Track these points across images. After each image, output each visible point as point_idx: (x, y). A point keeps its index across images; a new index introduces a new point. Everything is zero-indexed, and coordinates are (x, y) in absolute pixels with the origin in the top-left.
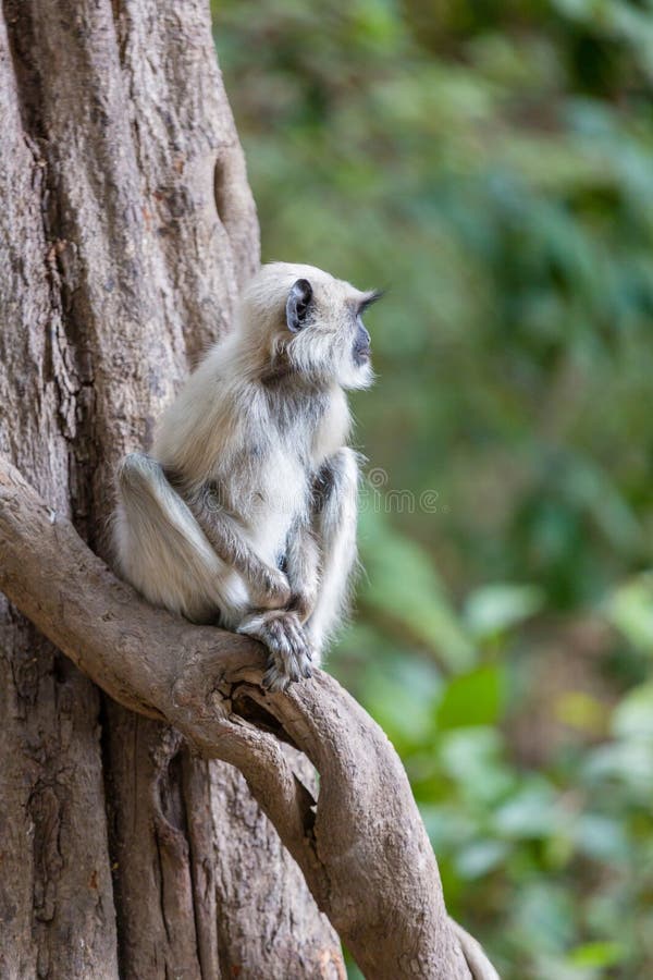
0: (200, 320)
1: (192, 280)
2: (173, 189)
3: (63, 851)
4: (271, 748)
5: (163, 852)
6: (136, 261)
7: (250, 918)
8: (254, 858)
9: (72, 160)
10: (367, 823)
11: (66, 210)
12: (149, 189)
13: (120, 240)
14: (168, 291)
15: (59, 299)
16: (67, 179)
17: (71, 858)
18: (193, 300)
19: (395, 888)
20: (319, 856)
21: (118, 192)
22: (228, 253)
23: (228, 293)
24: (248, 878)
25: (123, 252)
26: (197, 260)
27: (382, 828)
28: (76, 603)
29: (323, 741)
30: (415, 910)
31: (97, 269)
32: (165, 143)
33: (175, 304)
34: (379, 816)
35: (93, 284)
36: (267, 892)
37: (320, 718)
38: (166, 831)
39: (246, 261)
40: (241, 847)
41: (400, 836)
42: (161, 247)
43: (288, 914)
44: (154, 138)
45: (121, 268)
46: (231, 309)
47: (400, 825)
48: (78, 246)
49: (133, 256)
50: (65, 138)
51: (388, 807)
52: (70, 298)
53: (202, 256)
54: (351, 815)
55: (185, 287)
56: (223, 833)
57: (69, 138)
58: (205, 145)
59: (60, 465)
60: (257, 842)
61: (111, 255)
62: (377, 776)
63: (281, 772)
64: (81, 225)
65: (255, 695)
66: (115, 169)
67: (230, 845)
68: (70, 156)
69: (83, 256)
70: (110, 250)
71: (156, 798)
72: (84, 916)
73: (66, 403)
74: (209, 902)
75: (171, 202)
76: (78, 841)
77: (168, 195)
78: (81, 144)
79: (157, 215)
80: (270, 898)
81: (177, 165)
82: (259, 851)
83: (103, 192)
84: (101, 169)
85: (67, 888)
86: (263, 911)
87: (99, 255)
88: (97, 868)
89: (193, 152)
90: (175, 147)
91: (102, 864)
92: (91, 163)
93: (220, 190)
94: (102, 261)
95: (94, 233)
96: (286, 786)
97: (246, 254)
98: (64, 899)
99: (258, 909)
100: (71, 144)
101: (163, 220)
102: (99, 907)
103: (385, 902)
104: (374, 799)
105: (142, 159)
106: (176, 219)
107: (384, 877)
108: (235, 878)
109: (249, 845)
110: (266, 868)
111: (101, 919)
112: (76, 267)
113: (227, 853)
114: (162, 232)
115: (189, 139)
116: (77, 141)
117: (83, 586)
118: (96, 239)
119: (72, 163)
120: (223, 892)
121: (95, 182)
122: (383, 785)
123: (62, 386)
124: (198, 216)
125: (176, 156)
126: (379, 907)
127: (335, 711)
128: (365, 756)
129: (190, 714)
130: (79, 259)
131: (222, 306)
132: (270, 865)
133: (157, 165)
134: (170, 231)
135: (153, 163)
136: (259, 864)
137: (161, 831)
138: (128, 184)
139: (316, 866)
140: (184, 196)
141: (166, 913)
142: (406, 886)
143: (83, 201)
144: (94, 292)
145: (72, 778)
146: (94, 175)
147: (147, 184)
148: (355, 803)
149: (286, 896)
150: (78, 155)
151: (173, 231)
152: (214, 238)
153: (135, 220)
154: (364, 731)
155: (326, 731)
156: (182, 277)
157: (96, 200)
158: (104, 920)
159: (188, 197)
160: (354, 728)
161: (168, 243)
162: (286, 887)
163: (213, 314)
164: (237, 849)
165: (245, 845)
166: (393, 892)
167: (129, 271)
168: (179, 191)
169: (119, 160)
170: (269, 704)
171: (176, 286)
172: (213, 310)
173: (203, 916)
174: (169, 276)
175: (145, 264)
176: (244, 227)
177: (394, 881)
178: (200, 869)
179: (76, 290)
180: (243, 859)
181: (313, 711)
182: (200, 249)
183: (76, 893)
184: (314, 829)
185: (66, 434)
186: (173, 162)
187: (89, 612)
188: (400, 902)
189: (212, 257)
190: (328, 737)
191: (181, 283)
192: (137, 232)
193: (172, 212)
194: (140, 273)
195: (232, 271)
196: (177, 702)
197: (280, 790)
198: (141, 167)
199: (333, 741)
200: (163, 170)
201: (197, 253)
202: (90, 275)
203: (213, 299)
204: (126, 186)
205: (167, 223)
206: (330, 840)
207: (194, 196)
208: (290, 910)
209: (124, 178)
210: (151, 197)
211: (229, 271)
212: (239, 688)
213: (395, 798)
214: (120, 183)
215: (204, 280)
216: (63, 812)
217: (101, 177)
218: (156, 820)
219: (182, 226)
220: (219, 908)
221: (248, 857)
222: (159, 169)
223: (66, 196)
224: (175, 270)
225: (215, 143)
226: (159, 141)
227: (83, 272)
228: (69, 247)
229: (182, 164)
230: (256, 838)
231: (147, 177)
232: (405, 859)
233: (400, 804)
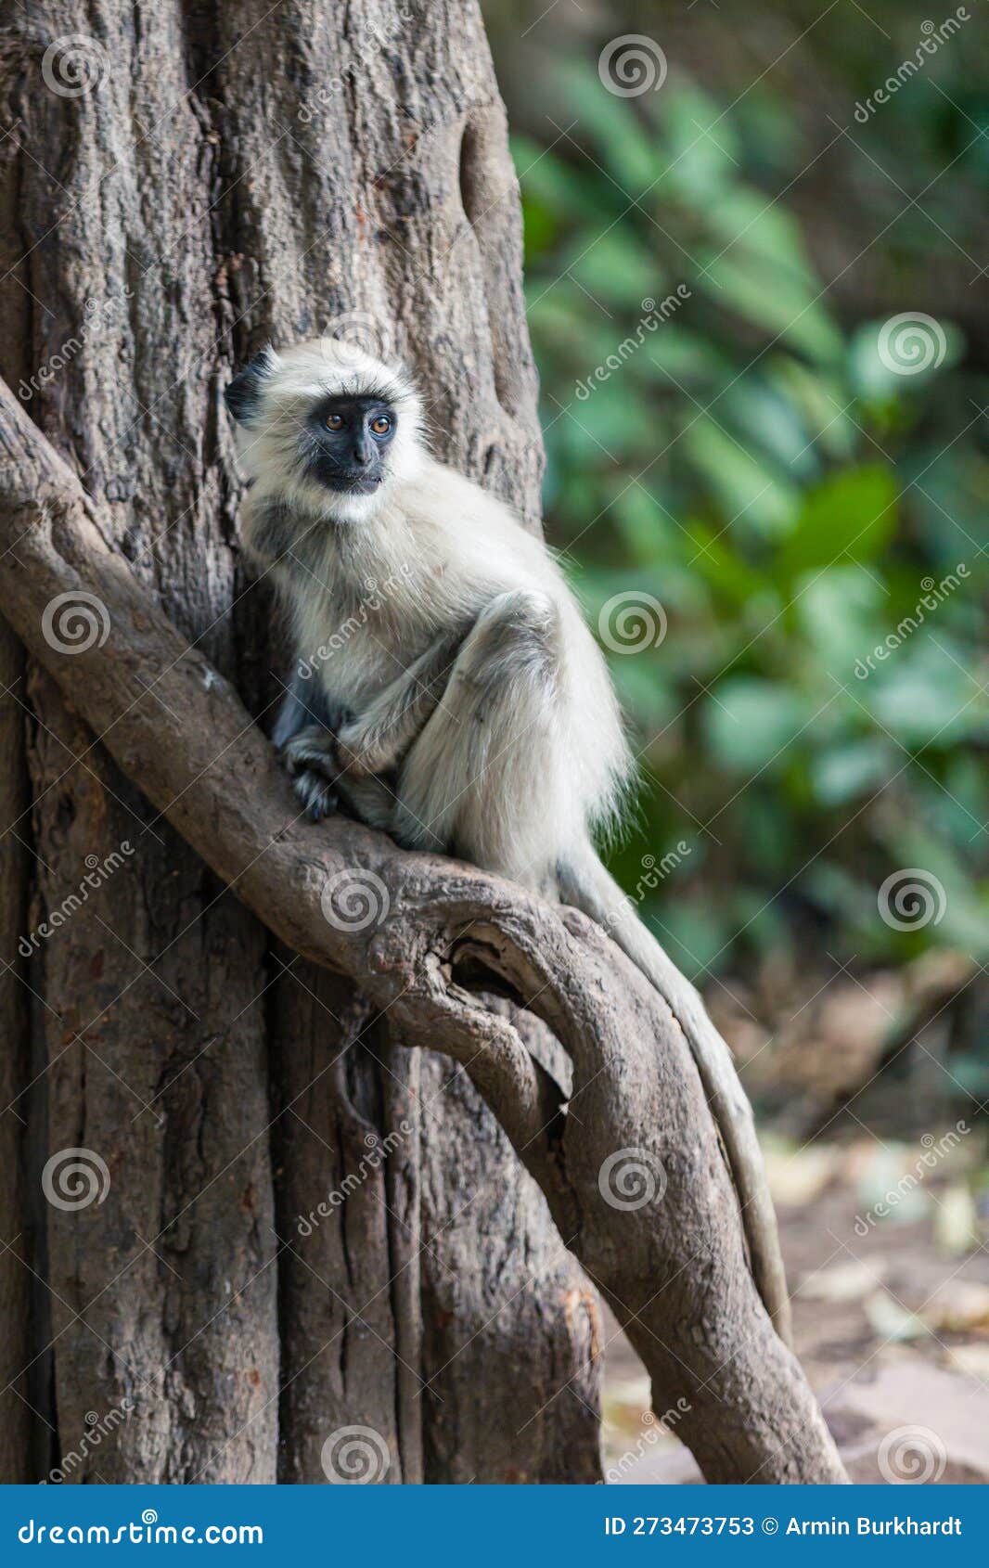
0: (432, 369)
1: (422, 308)
2: (401, 175)
3: (205, 1154)
4: (505, 1038)
5: (347, 1155)
6: (342, 289)
7: (468, 1244)
8: (476, 1157)
9: (256, 134)
10: (637, 1139)
11: (246, 209)
12: (365, 173)
13: (320, 256)
14: (388, 324)
15: (230, 341)
16: (248, 163)
17: (217, 1164)
18: (422, 338)
19: (674, 1230)
20: (568, 1176)
21: (320, 184)
22: (475, 267)
23: (473, 325)
24: (468, 1185)
25: (324, 274)
26: (431, 279)
27: (658, 1145)
28: (237, 813)
29: (579, 1026)
30: (700, 1261)
31: (286, 299)
32: (392, 104)
33: (397, 343)
34: (655, 1129)
35: (279, 321)
36: (492, 1206)
37: (577, 994)
38: (353, 1128)
39: (503, 273)
40: (459, 1141)
41: (684, 1158)
42: (380, 259)
43: (522, 1238)
44: (376, 96)
45: (320, 299)
46: (476, 352)
47: (685, 1142)
48: (260, 263)
49: (339, 280)
50: (247, 101)
51: (668, 1117)
52: (245, 339)
53: (438, 273)
54: (616, 1129)
55: (413, 319)
56: (434, 1120)
57: (253, 102)
58: (450, 108)
59: (222, 587)
60: (482, 1135)
61: (307, 278)
62: (654, 1071)
63: (517, 1068)
64: (265, 233)
65: (485, 957)
66: (317, 151)
67: (444, 1138)
68: (253, 128)
69: (267, 278)
70: (306, 271)
71: (341, 1078)
72: (232, 1248)
73: (234, 498)
74: (410, 1226)
75: (397, 194)
76: (228, 1140)
77: (393, 183)
78: (270, 111)
79: (376, 213)
80: (498, 1215)
81: (408, 140)
82: (484, 1146)
83: (299, 185)
84: (297, 150)
85: (210, 1206)
86: (487, 1233)
87: (290, 277)
88: (253, 1180)
89: (432, 120)
90: (405, 112)
91: (260, 1173)
92: (284, 140)
93: (469, 168)
94: (293, 288)
95: (283, 244)
96: (523, 1086)
97: (502, 263)
98: (205, 1222)
99: (479, 1230)
100: (256, 111)
101: (384, 220)
102: (255, 1234)
103: (659, 1248)
104: (649, 1106)
105: (357, 129)
106: (404, 219)
107: (659, 1214)
108: (449, 1184)
109: (471, 1138)
110: (494, 1172)
111: (256, 1252)
112: (256, 294)
113: (439, 1149)
114: (382, 237)
115: (426, 100)
116: (264, 107)
117: (247, 788)
118: (286, 253)
119: (256, 139)
120: (431, 1204)
121: (287, 167)
122: (662, 1085)
123: (230, 474)
124: (434, 214)
125: (408, 126)
126: (650, 1256)
127: (598, 983)
128: (638, 1044)
129: (392, 985)
130: (262, 283)
131: (464, 348)
132: (500, 1167)
133: (378, 139)
134: (393, 236)
135: (372, 136)
136: (484, 1167)
137: (346, 1125)
138: (336, 172)
139: (563, 1190)
140: (416, 186)
141: (349, 1241)
142: (689, 1227)
143: (270, 196)
144: (280, 334)
145: (222, 1049)
146: (287, 158)
147: (364, 166)
148: (621, 1112)
149: (521, 1212)
150: (265, 126)
151: (398, 236)
152: (457, 245)
153: (344, 226)
154: (638, 1005)
155: (584, 1011)
156: (409, 302)
157: (288, 195)
158: (260, 1255)
159: (422, 187)
160: (625, 1002)
161: (390, 254)
162: (522, 1199)
163: (450, 360)
164: (453, 1144)
165: (465, 1140)
166: (670, 1234)
167: (331, 304)
168: (409, 178)
169: (324, 137)
170: (505, 969)
171: (399, 316)
172: (451, 354)
173: (400, 1245)
174: (390, 302)
175: (355, 293)
176: (501, 221)
177: (672, 1219)
178: (398, 1178)
179: (254, 328)
180: (462, 1157)
181: (567, 984)
182: (436, 263)
183: (222, 1215)
184: (563, 1141)
185: (233, 543)
186: (402, 135)
187: (255, 827)
188: (680, 1249)
189: (452, 274)
190: (586, 1019)
191: (407, 312)
192: (345, 246)
193: (398, 207)
194: (347, 307)
195: (481, 293)
196: (373, 968)
197: (516, 1093)
198: (354, 140)
199: (594, 1024)
200: (387, 147)
201: (432, 269)
202: (275, 309)
203: (452, 337)
204: (333, 177)
205: (389, 224)
206: (584, 1159)
207: (430, 185)
208: (526, 1232)
209: (330, 164)
210: (369, 186)
211: (477, 292)
212: (463, 948)
213: (679, 1103)
214: (325, 172)
215: (440, 308)
216: (208, 1100)
217: (298, 162)
218: (340, 1110)
219: (412, 229)
220: (425, 1229)
221: (469, 1156)
222: (382, 144)
223: (246, 188)
224: (399, 294)
225: (463, 103)
226: (384, 101)
227: (267, 303)
228: (247, 265)
229: (416, 137)
230: (480, 1128)
231: (364, 156)
232: (689, 1189)
233: (685, 1111)
